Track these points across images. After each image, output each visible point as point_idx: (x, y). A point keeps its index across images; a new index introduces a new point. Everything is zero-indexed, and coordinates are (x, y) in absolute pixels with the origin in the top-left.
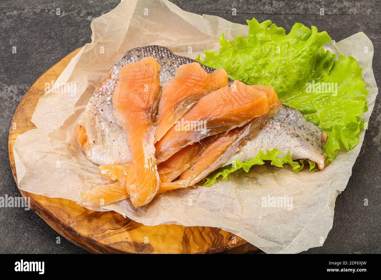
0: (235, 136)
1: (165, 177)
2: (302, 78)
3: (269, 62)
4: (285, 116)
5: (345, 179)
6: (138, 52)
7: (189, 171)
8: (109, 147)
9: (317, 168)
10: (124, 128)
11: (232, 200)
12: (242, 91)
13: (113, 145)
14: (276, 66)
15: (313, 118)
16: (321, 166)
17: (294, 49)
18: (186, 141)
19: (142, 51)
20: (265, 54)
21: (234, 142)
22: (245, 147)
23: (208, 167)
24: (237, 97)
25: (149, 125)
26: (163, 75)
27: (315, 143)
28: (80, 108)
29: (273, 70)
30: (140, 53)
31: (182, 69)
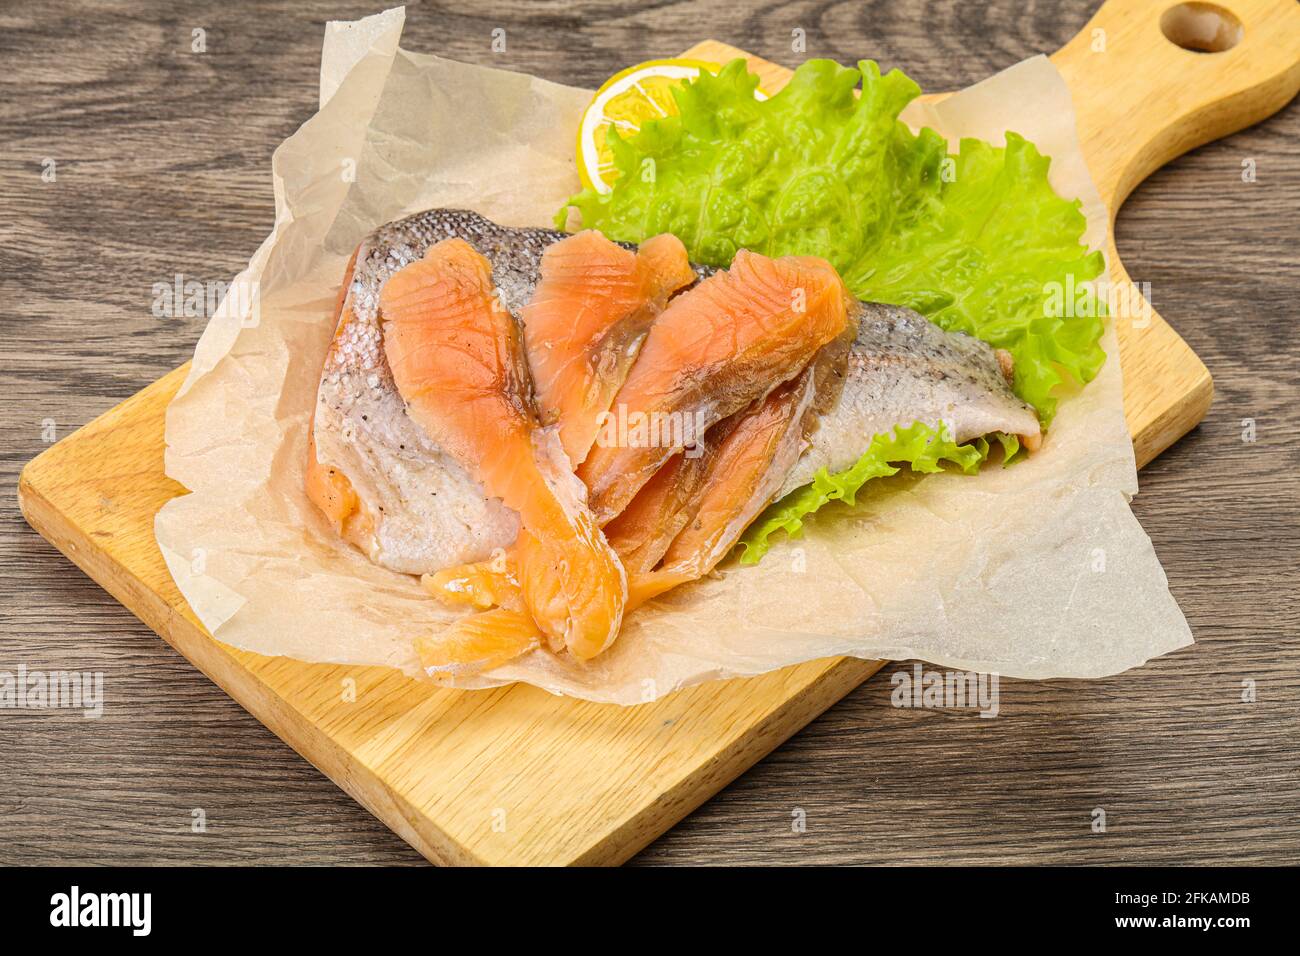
0: (786, 409)
1: (630, 563)
2: (878, 216)
3: (776, 189)
5: (1123, 459)
6: (404, 234)
7: (687, 532)
8: (427, 516)
9: (1024, 451)
10: (454, 455)
11: (837, 584)
12: (766, 279)
13: (438, 505)
15: (950, 318)
16: (1035, 444)
18: (662, 449)
19: (414, 230)
21: (787, 425)
22: (819, 436)
23: (741, 509)
24: (758, 297)
25: (527, 430)
26: (503, 286)
27: (993, 384)
30: (410, 235)
31: (557, 256)
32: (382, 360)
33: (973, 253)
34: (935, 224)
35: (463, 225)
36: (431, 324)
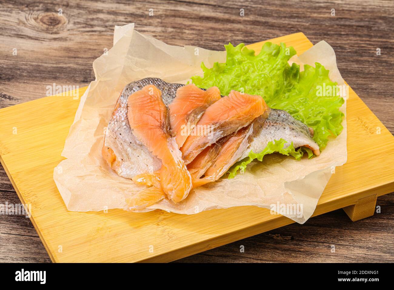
0: (243, 136)
1: (194, 176)
2: (279, 88)
3: (250, 78)
4: (277, 116)
6: (137, 84)
7: (211, 168)
8: (136, 162)
10: (145, 145)
12: (239, 98)
13: (139, 159)
14: (258, 80)
15: (298, 116)
16: (318, 153)
17: (268, 64)
18: (205, 144)
19: (140, 83)
20: (244, 72)
21: (243, 139)
23: (228, 162)
25: (167, 138)
26: (165, 98)
28: (98, 137)
29: (256, 82)
30: (139, 84)
31: (181, 91)
32: (127, 118)
33: (306, 99)
34: (296, 91)
35: (155, 82)
36: (142, 108)
